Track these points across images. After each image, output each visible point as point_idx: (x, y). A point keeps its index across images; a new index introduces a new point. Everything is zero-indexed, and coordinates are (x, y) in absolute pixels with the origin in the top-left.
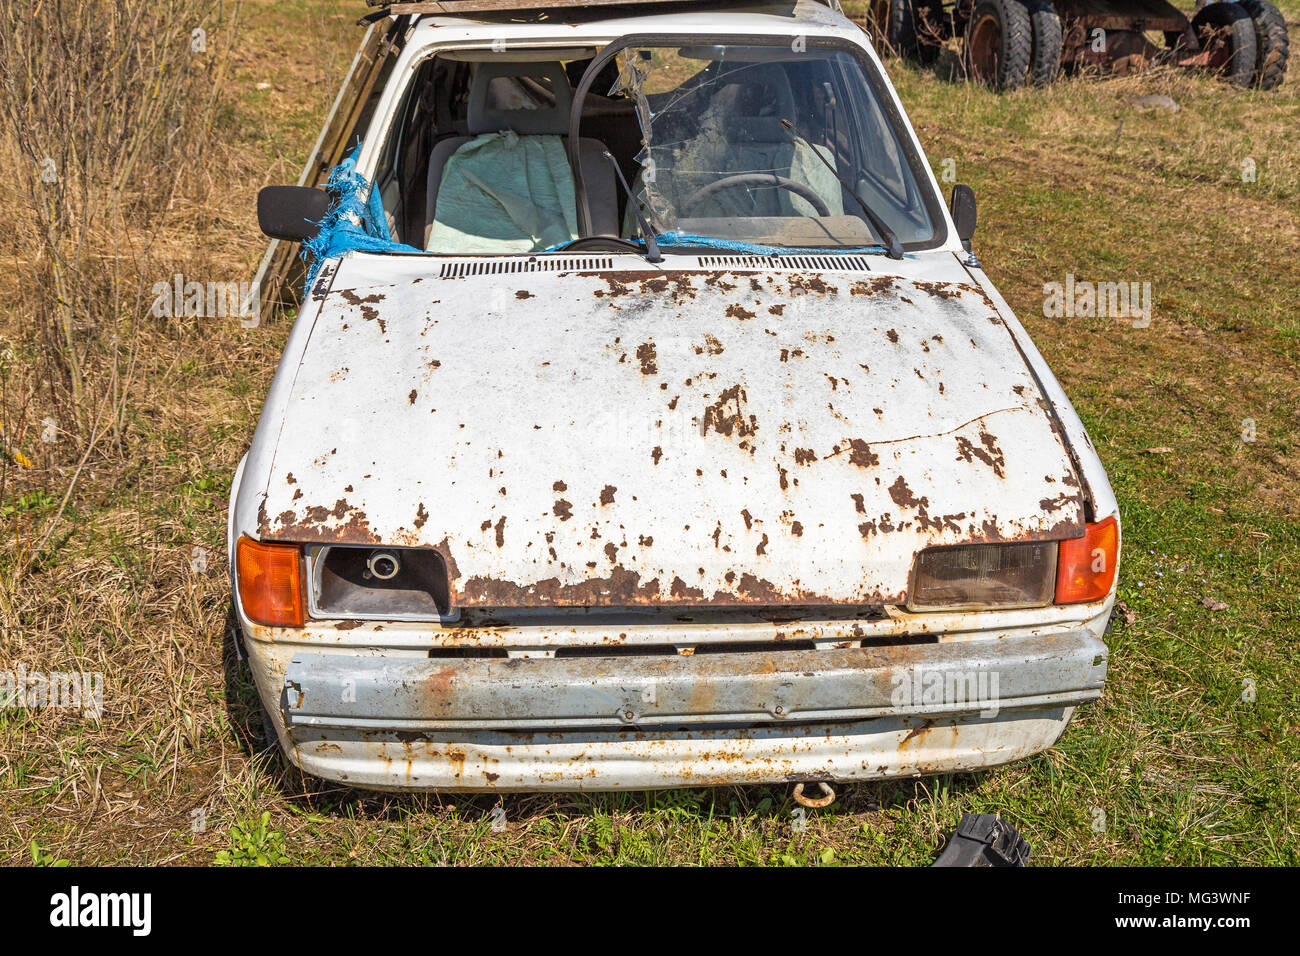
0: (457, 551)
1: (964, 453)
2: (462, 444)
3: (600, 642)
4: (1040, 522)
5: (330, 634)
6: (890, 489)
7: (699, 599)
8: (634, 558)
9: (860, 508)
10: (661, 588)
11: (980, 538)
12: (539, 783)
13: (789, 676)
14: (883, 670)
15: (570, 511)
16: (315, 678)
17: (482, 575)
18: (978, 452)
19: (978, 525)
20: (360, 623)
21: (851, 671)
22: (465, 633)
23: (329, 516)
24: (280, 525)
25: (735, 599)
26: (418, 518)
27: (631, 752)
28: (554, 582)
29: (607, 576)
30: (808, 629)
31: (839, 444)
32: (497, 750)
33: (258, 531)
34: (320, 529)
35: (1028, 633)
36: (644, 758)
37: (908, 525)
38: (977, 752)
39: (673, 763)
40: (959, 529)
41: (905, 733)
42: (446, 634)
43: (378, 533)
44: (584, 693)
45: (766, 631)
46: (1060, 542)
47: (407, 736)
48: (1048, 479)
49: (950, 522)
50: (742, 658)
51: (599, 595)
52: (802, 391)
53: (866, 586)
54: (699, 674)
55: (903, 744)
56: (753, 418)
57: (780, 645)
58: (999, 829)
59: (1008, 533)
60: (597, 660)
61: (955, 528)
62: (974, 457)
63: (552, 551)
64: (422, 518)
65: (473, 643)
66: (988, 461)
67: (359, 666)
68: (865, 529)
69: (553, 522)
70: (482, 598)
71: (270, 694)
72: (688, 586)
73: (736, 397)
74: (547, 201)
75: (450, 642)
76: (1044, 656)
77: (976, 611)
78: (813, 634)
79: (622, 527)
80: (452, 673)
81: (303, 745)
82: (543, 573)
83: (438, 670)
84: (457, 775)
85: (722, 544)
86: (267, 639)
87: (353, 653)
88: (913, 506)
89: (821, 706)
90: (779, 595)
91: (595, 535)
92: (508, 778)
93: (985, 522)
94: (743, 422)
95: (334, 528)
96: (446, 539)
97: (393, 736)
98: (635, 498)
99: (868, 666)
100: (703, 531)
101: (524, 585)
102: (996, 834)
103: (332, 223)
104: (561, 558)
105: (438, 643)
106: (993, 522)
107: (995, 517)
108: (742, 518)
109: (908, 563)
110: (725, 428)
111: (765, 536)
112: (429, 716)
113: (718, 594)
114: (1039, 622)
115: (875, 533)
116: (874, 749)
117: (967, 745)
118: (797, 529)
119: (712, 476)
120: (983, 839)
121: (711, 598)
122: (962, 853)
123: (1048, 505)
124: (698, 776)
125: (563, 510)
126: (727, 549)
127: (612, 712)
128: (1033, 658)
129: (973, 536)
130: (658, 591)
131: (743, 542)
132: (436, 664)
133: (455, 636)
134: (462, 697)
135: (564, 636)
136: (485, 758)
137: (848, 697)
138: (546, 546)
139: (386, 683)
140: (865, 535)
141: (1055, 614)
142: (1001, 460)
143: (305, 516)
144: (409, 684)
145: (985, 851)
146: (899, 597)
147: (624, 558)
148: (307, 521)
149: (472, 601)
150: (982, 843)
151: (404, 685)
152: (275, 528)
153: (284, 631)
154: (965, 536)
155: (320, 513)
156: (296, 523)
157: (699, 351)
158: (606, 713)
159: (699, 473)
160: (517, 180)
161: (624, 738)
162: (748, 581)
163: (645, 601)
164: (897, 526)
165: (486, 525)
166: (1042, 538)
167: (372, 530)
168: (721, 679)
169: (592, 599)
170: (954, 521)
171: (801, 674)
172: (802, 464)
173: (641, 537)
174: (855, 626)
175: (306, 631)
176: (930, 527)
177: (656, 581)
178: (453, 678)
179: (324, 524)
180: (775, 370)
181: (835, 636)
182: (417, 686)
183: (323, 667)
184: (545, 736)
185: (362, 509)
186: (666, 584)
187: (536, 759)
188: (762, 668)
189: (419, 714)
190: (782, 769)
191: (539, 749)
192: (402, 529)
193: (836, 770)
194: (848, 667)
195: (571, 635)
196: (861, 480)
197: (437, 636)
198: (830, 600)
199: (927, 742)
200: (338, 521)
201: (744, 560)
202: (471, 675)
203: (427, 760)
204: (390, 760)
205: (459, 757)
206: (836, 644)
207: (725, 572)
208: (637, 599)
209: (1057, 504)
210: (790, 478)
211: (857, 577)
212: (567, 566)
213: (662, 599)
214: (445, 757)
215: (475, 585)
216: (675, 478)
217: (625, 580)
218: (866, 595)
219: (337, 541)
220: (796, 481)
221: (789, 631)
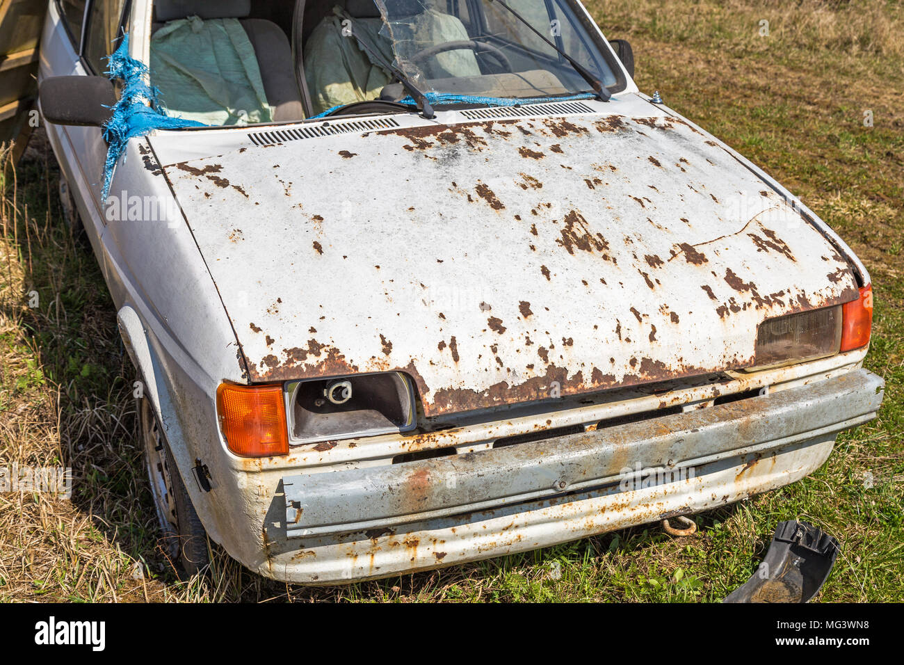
0: (423, 370)
1: (759, 245)
2: (387, 282)
3: (532, 429)
4: (832, 291)
5: (314, 457)
6: (725, 279)
7: (613, 383)
8: (561, 357)
9: (712, 296)
10: (584, 378)
11: (798, 308)
12: (478, 554)
13: (681, 434)
14: (745, 419)
15: (502, 325)
16: (313, 494)
17: (446, 387)
18: (768, 243)
19: (795, 299)
20: (333, 443)
21: (723, 424)
22: (425, 438)
23: (308, 355)
24: (266, 368)
25: (639, 379)
26: (384, 347)
27: (548, 516)
28: (503, 385)
29: (543, 374)
30: (682, 395)
31: (673, 249)
32: (445, 532)
33: (243, 377)
34: (303, 366)
35: (823, 378)
36: (557, 519)
37: (749, 305)
38: (786, 474)
39: (579, 520)
40: (783, 303)
41: (741, 467)
42: (411, 442)
43: (355, 363)
44: (533, 472)
45: (650, 403)
46: (843, 305)
47: (374, 533)
48: (824, 259)
49: (775, 298)
50: (640, 425)
51: (538, 390)
52: (622, 210)
53: (727, 356)
54: (617, 443)
55: (739, 477)
56: (599, 235)
57: (663, 411)
58: (803, 530)
59: (815, 302)
60: (533, 444)
61: (781, 303)
62: (768, 248)
63: (498, 360)
64: (387, 348)
65: (433, 445)
66: (780, 251)
67: (344, 479)
68: (721, 311)
69: (492, 336)
70: (448, 406)
71: (255, 517)
72: (604, 374)
73: (577, 220)
74: (235, 77)
75: (415, 448)
76: (846, 392)
77: (790, 366)
78: (686, 400)
79: (547, 333)
80: (424, 473)
81: (279, 557)
82: (494, 379)
83: (412, 472)
84: (413, 559)
85: (624, 337)
86: (257, 469)
87: (330, 470)
88: (747, 290)
89: (700, 454)
90: (670, 371)
91: (529, 343)
92: (454, 553)
93: (798, 296)
94: (594, 240)
95: (315, 364)
96: (412, 361)
97: (363, 535)
98: (547, 309)
99: (733, 418)
100: (608, 328)
101: (480, 390)
102: (800, 534)
103: (125, 106)
104: (506, 365)
105: (405, 450)
106: (804, 295)
107: (803, 291)
108: (632, 314)
109: (754, 334)
110: (584, 244)
111: (653, 327)
112: (407, 511)
113: (626, 377)
114: (832, 367)
115: (728, 314)
116: (719, 484)
117: (780, 470)
118: (675, 318)
119: (595, 284)
120: (789, 540)
121: (621, 381)
122: (777, 552)
123: (832, 278)
124: (598, 526)
125: (496, 325)
126: (628, 340)
127: (550, 485)
128: (840, 395)
129: (793, 307)
130: (582, 381)
131: (639, 333)
132: (408, 468)
133: (418, 442)
134: (436, 491)
135: (503, 429)
136: (435, 541)
137: (720, 444)
138: (493, 357)
139: (374, 489)
140: (722, 316)
141: (841, 360)
142: (786, 247)
143: (286, 358)
144: (393, 487)
145: (791, 549)
146: (750, 361)
147: (553, 357)
148: (290, 361)
149: (441, 409)
150: (788, 542)
151: (390, 489)
152: (262, 372)
153: (271, 459)
154: (788, 308)
155: (297, 354)
156: (281, 365)
157: (524, 187)
158: (545, 486)
159: (585, 283)
160: (206, 59)
161: (541, 506)
162: (646, 363)
163: (573, 390)
164: (742, 307)
165: (442, 346)
166: (835, 303)
167: (349, 362)
168: (634, 444)
169: (534, 394)
170: (778, 298)
171: (689, 431)
172: (655, 267)
173: (564, 339)
174: (713, 388)
175: (292, 456)
176: (764, 304)
177: (580, 372)
178: (428, 476)
179: (306, 362)
180: (591, 196)
181: (700, 398)
182: (400, 488)
183: (315, 485)
184: (480, 514)
185: (333, 346)
186: (587, 375)
187: (475, 534)
188: (659, 432)
189: (399, 511)
190: (658, 510)
191: (477, 526)
192: (373, 357)
193: (695, 504)
194: (719, 421)
195: (509, 427)
196: (700, 274)
197: (404, 445)
198: (705, 370)
199: (755, 472)
200: (317, 358)
201: (642, 348)
202: (441, 471)
203: (388, 551)
204: (356, 556)
205: (415, 544)
206: (698, 405)
207: (629, 359)
208: (567, 390)
209: (838, 276)
210: (652, 279)
211: (721, 349)
212: (512, 370)
213: (586, 387)
214: (402, 546)
215: (441, 396)
216: (569, 289)
217: (557, 374)
218: (728, 363)
219: (321, 375)
220: (657, 281)
221: (668, 399)
